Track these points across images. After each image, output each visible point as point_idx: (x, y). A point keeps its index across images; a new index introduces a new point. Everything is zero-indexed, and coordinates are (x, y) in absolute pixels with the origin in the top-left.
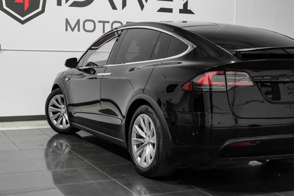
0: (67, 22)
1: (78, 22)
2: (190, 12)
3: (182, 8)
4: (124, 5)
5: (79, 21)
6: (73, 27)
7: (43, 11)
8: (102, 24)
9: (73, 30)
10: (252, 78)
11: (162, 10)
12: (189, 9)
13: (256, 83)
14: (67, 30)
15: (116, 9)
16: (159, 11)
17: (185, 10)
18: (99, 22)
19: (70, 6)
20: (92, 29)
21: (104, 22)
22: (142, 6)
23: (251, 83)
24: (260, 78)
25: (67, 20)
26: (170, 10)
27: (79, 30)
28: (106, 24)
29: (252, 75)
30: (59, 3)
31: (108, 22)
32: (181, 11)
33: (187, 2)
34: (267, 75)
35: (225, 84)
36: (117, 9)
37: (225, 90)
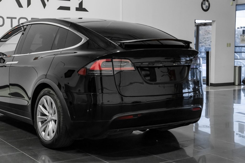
2: (85, 10)
3: (78, 7)
4: (29, 4)
8: (10, 19)
10: (134, 64)
11: (61, 8)
12: (83, 7)
13: (137, 68)
15: (22, 7)
16: (58, 9)
17: (81, 8)
18: (8, 18)
20: (1, 24)
21: (12, 18)
22: (44, 5)
23: (133, 68)
24: (140, 64)
28: (13, 20)
29: (133, 62)
31: (15, 18)
32: (77, 9)
33: (82, 2)
34: (146, 61)
35: (112, 69)
37: (113, 74)
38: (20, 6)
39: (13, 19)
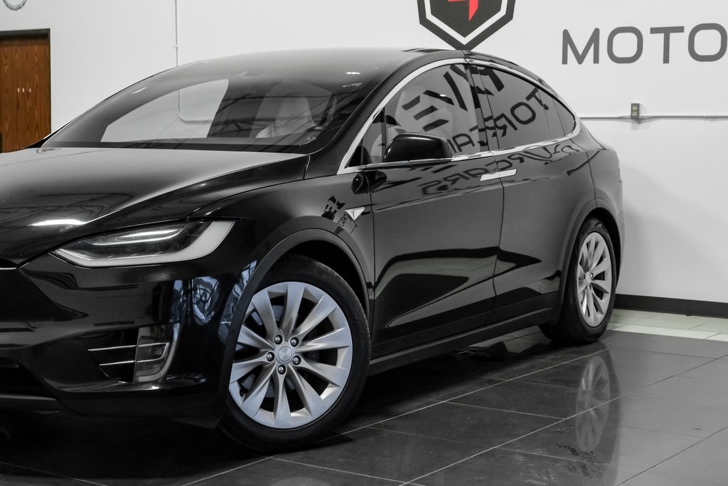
0: (567, 39)
1: (595, 36)
5: (597, 32)
6: (580, 53)
7: (509, 17)
8: (662, 35)
9: (580, 59)
14: (565, 61)
18: (654, 31)
20: (631, 52)
21: (667, 32)
25: (566, 33)
27: (596, 60)
28: (672, 36)
31: (680, 29)
39: (671, 34)
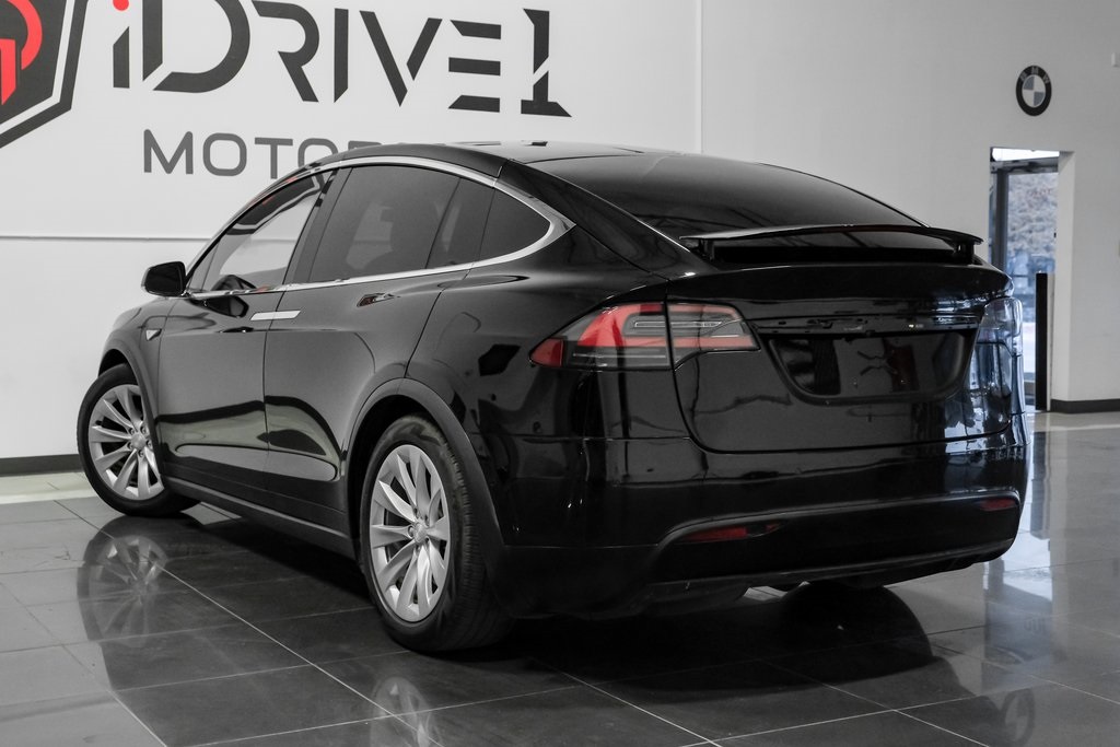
0: (150, 141)
1: (187, 142)
2: (557, 110)
3: (530, 97)
4: (341, 85)
5: (188, 138)
6: (169, 159)
7: (65, 105)
8: (268, 147)
9: (169, 167)
10: (750, 325)
11: (465, 103)
12: (551, 99)
13: (762, 339)
14: (148, 168)
15: (314, 99)
16: (453, 106)
17: (540, 103)
18: (259, 141)
19: (160, 88)
20: (234, 164)
21: (274, 143)
22: (400, 92)
23: (747, 341)
24: (775, 323)
25: (148, 135)
26: (492, 105)
27: (189, 170)
29: (749, 316)
30: (121, 79)
31: (289, 142)
32: (527, 107)
33: (545, 78)
34: (797, 314)
35: (664, 344)
36: (316, 100)
37: (668, 364)
38: (307, 94)
39: (279, 147)
